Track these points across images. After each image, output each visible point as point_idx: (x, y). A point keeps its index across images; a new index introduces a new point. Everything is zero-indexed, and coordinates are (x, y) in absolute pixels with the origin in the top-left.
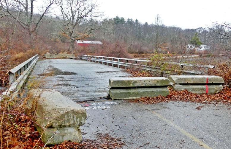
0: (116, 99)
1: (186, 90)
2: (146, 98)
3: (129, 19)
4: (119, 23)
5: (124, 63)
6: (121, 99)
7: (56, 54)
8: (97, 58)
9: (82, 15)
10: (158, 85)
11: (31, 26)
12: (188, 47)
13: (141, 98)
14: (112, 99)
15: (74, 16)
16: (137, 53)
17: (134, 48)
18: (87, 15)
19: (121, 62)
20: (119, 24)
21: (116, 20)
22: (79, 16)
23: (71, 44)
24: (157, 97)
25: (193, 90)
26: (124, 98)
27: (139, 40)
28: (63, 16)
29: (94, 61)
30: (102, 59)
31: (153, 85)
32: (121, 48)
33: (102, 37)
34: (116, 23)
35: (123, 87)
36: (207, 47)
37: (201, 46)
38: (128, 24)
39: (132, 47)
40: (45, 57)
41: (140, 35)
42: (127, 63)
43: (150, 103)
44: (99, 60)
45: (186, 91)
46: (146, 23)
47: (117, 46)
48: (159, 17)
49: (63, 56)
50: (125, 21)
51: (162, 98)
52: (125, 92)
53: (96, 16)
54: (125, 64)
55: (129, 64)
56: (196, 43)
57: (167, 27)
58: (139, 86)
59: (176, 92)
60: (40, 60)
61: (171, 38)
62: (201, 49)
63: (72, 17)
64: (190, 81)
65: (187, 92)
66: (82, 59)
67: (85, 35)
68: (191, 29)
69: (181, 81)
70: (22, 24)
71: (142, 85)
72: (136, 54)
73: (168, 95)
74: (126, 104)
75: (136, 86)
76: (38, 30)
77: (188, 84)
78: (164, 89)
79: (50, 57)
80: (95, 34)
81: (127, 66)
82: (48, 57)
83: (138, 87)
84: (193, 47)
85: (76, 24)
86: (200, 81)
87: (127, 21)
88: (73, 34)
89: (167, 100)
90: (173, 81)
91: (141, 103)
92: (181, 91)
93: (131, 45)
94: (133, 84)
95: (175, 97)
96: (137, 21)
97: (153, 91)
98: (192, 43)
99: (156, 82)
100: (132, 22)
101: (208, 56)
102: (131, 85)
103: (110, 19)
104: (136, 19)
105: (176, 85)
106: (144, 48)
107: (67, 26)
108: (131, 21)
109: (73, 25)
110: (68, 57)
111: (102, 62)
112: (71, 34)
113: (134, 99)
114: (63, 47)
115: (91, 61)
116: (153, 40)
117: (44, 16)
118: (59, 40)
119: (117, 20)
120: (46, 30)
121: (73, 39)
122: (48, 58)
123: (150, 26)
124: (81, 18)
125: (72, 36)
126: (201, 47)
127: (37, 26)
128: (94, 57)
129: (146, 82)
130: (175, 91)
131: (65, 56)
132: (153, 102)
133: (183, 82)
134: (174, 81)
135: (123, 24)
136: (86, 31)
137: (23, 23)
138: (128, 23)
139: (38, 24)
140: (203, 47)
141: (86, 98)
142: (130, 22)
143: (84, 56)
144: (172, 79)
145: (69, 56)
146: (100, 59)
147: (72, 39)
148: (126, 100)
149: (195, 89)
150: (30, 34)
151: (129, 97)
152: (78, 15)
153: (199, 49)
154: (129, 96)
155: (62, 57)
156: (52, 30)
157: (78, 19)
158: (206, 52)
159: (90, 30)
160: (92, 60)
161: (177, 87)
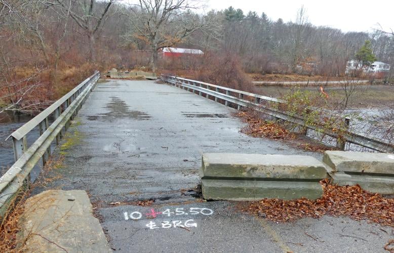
0: (213, 199)
1: (358, 185)
2: (273, 201)
3: (250, 13)
4: (233, 18)
5: (236, 98)
6: (222, 200)
7: (127, 71)
8: (192, 83)
9: (172, 5)
10: (302, 177)
11: (90, 23)
12: (350, 65)
13: (264, 202)
14: (204, 199)
15: (159, 7)
16: (261, 73)
17: (256, 65)
18: (180, 6)
19: (231, 97)
20: (233, 21)
21: (229, 13)
22: (168, 7)
23: (153, 53)
24: (297, 202)
25: (373, 185)
26: (229, 199)
27: (265, 48)
28: (142, 6)
29: (186, 89)
30: (199, 86)
31: (290, 177)
32: (233, 65)
33: (204, 43)
34: (227, 19)
35: (227, 176)
36: (384, 67)
37: (373, 64)
38: (248, 22)
39: (252, 62)
40: (110, 76)
41: (267, 41)
42: (241, 100)
43: (281, 218)
44: (194, 87)
45: (358, 188)
46: (280, 21)
47: (227, 61)
48: (304, 10)
49: (138, 76)
50: (244, 16)
51: (306, 204)
52: (232, 186)
53: (196, 6)
54: (238, 101)
55: (244, 101)
56: (365, 58)
57: (316, 27)
58: (261, 177)
59: (337, 187)
60: (100, 82)
61: (321, 47)
62: (373, 69)
63: (155, 9)
64: (369, 168)
65: (358, 190)
66: (167, 82)
67: (176, 40)
68: (358, 32)
69: (349, 167)
70: (77, 19)
71: (268, 176)
72: (258, 75)
73: (319, 199)
74: (231, 217)
75: (254, 176)
76: (101, 29)
77: (363, 174)
78: (313, 186)
79: (118, 77)
80: (191, 38)
81: (241, 105)
82: (115, 77)
83: (259, 179)
84: (359, 65)
85: (162, 21)
86: (391, 169)
87: (248, 16)
88: (155, 38)
89: (317, 213)
90: (333, 166)
91: (263, 217)
92: (347, 186)
93: (251, 60)
94: (249, 172)
95: (335, 203)
96: (264, 15)
97: (288, 189)
98: (358, 58)
99: (297, 170)
100: (256, 17)
101: (385, 82)
102: (245, 174)
103: (218, 12)
104: (263, 13)
105: (337, 175)
106: (274, 65)
107: (146, 24)
108: (255, 15)
109: (157, 23)
110: (145, 77)
111: (199, 92)
112: (153, 37)
113: (248, 202)
114: (139, 59)
115: (181, 87)
116: (290, 51)
117: (111, 6)
118: (135, 45)
119: (231, 13)
120: (116, 27)
121: (156, 45)
122: (113, 78)
123: (286, 26)
124: (170, 9)
125: (154, 41)
126: (374, 66)
127: (99, 22)
128: (187, 82)
129: (276, 171)
130: (334, 187)
131: (141, 76)
132: (287, 218)
133: (353, 169)
134: (334, 164)
135: (240, 20)
136: (177, 34)
137: (79, 18)
138: (249, 19)
139: (101, 19)
140: (378, 66)
141: (156, 189)
142: (253, 18)
143: (171, 78)
144: (330, 159)
145: (148, 76)
146: (197, 85)
147: (155, 47)
148: (232, 202)
149: (378, 185)
150: (89, 37)
151: (238, 197)
152: (166, 5)
153: (370, 69)
154: (239, 195)
155: (136, 76)
156: (125, 28)
157: (165, 13)
158: (382, 74)
159: (183, 32)
160: (182, 85)
161: (339, 177)
